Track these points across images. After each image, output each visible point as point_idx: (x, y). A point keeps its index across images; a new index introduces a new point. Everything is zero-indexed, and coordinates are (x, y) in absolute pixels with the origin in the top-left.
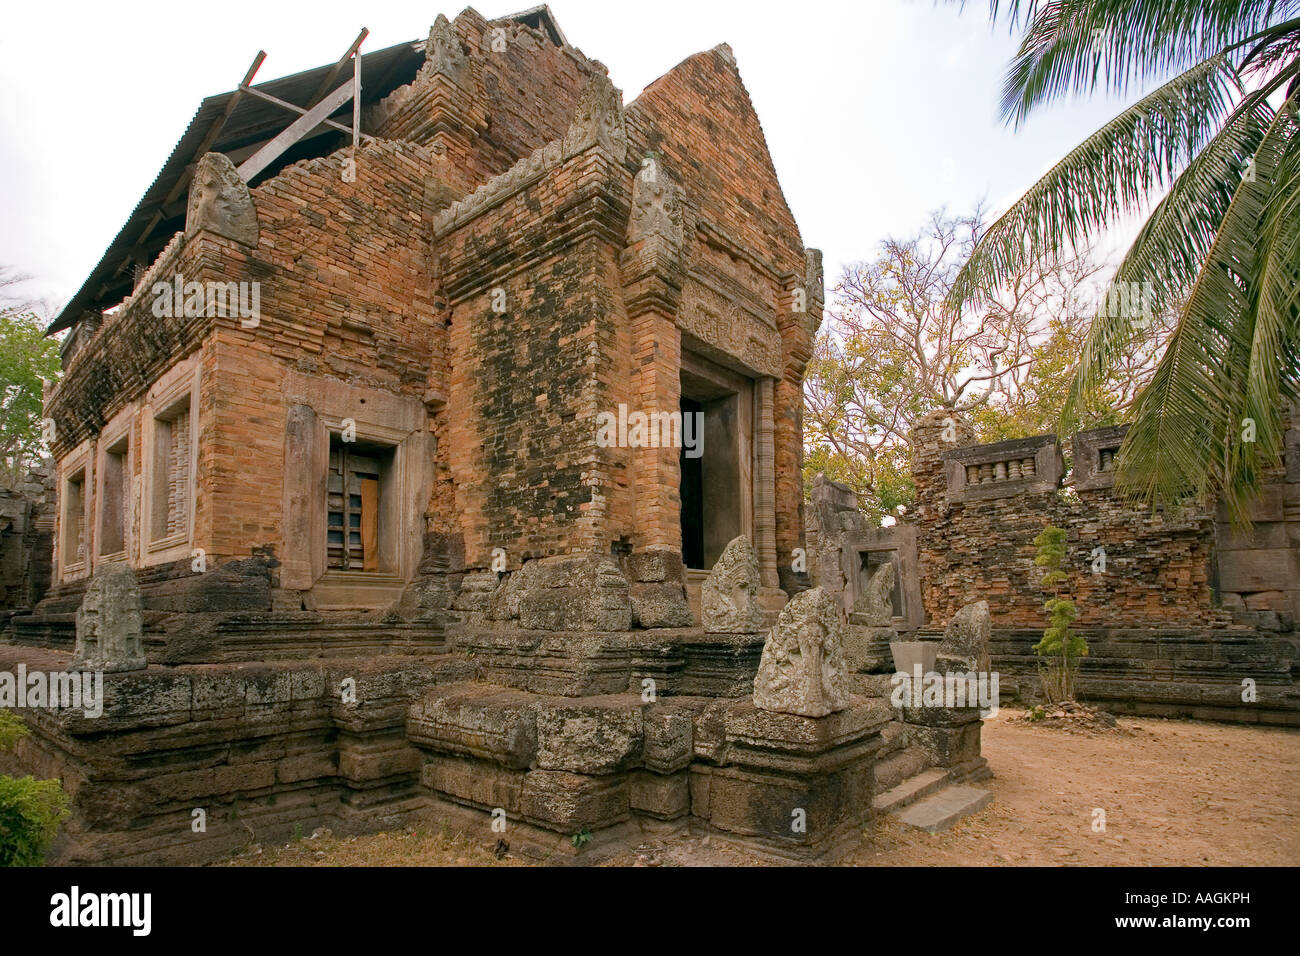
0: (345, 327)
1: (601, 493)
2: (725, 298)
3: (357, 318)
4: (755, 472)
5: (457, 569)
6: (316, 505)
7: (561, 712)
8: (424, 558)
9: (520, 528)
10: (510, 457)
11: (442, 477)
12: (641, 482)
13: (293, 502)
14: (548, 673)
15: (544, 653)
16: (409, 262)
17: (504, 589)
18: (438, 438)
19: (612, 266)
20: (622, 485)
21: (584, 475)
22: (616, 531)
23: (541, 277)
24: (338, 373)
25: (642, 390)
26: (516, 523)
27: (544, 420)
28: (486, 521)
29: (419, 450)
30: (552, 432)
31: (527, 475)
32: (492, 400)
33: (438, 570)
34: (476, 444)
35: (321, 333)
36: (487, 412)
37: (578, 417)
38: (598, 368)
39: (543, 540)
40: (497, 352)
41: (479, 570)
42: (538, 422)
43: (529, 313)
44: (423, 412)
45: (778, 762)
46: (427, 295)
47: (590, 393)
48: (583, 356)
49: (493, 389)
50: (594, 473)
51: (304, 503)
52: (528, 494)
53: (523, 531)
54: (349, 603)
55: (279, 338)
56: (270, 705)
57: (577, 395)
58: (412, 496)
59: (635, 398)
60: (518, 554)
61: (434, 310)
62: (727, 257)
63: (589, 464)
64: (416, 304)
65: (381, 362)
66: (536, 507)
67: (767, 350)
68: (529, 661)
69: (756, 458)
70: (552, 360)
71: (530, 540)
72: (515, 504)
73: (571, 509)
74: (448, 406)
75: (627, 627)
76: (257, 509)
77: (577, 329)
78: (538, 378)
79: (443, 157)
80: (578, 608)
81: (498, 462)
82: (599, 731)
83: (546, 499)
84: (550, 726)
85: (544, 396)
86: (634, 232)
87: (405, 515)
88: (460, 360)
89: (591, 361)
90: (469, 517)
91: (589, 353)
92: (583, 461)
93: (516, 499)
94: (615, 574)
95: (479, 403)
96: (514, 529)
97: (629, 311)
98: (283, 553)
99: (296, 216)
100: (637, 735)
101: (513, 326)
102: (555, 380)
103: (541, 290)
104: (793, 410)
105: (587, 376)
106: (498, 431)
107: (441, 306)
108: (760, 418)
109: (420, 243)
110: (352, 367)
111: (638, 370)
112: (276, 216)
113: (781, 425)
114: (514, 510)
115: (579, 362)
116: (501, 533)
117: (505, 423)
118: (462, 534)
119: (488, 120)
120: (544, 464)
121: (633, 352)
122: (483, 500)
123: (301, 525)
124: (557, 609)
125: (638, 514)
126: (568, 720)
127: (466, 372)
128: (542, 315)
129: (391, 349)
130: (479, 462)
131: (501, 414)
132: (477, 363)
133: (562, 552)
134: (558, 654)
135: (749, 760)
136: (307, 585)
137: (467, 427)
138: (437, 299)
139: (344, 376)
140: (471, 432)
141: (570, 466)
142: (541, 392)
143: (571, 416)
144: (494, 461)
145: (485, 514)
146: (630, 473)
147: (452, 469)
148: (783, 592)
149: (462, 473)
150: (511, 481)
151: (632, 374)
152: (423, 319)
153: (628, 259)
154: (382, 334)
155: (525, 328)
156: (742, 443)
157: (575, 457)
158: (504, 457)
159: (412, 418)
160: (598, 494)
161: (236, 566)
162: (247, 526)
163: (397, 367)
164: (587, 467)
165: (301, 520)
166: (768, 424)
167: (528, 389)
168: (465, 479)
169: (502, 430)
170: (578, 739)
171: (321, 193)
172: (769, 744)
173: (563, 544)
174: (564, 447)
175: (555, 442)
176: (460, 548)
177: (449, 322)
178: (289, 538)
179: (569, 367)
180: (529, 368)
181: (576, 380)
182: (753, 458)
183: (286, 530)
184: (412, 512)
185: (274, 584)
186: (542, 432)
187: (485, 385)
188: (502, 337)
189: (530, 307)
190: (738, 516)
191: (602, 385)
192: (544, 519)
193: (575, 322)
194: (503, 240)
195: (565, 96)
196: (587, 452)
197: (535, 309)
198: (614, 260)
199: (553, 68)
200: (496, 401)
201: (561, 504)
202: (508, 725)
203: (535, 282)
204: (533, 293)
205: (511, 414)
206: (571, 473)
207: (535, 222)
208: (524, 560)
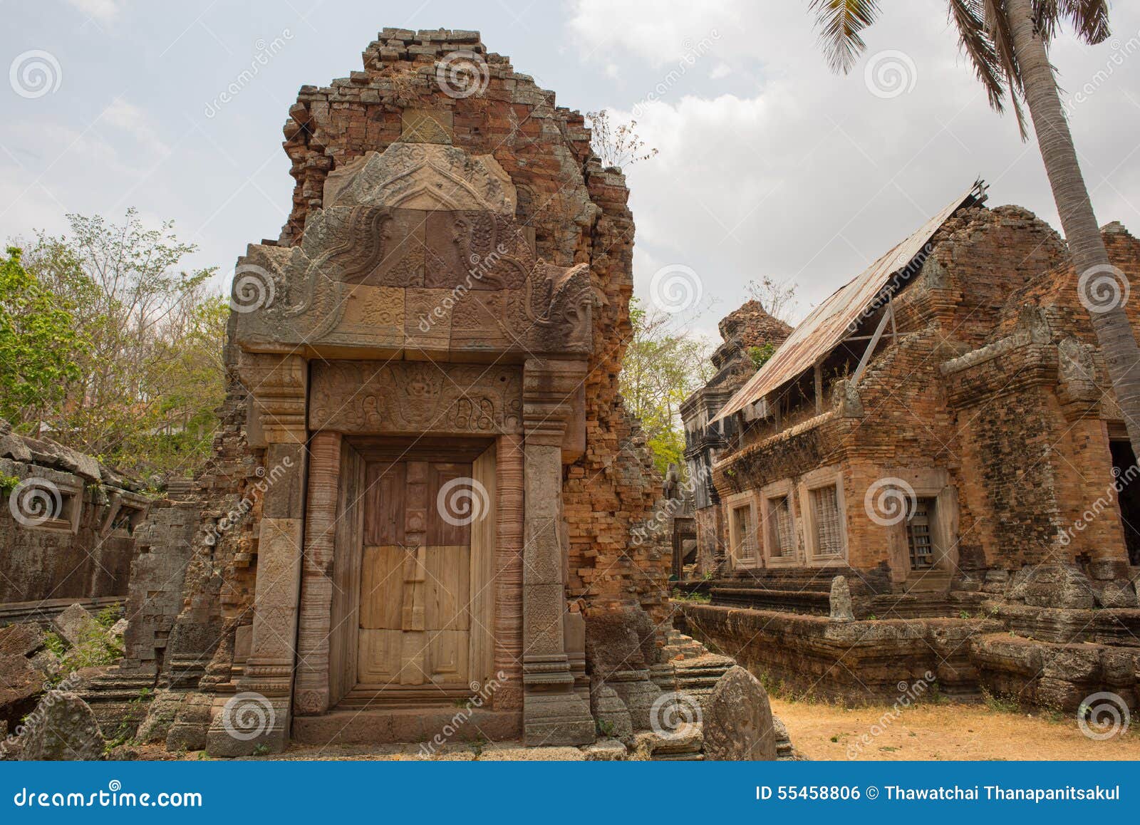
0: (905, 440)
3: (909, 435)
5: (981, 567)
6: (902, 536)
7: (1053, 650)
8: (960, 561)
9: (1018, 546)
10: (1005, 504)
11: (964, 512)
13: (892, 537)
14: (1045, 631)
15: (1041, 619)
16: (931, 395)
18: (958, 489)
19: (1051, 396)
21: (1051, 519)
22: (1078, 550)
23: (1009, 403)
24: (902, 465)
25: (1083, 464)
26: (1014, 543)
27: (1023, 485)
28: (996, 540)
29: (949, 498)
30: (1029, 492)
31: (1017, 516)
32: (989, 469)
33: (970, 568)
34: (982, 494)
35: (893, 448)
36: (988, 477)
37: (1043, 486)
38: (1051, 458)
39: (1032, 554)
40: (988, 442)
41: (996, 569)
42: (1020, 486)
43: (1005, 423)
44: (948, 474)
46: (942, 409)
47: (1049, 473)
48: (1041, 451)
49: (989, 463)
50: (1057, 518)
51: (897, 537)
52: (1019, 527)
53: (1019, 548)
54: (924, 588)
55: (876, 455)
56: (906, 640)
57: (1040, 473)
58: (948, 524)
59: (1079, 469)
60: (1019, 561)
61: (946, 416)
63: (1053, 513)
64: (937, 416)
65: (923, 453)
66: (1025, 536)
68: (1033, 624)
70: (1023, 451)
71: (1025, 554)
72: (1012, 532)
73: (1047, 538)
74: (962, 470)
75: (1091, 607)
76: (877, 542)
77: (1035, 435)
78: (1016, 460)
79: (941, 330)
80: (1058, 596)
81: (999, 506)
82: (1074, 659)
83: (1031, 531)
84: (1048, 656)
85: (1021, 472)
86: (1062, 376)
87: (946, 536)
88: (965, 443)
89: (1046, 454)
90: (985, 537)
91: (1044, 450)
92: (1050, 511)
93: (1012, 529)
94: (1080, 576)
95: (981, 470)
96: (1014, 546)
97: (1067, 419)
98: (891, 564)
99: (877, 395)
100: (1096, 663)
101: (997, 428)
102: (1026, 463)
103: (1011, 410)
105: (1045, 463)
106: (997, 488)
107: (950, 413)
109: (935, 381)
110: (909, 460)
111: (1078, 452)
112: (869, 398)
114: (1012, 536)
115: (1039, 454)
116: (1006, 548)
117: (999, 484)
118: (982, 546)
119: (962, 296)
120: (1027, 510)
121: (1072, 441)
122: (991, 527)
123: (897, 548)
124: (1045, 596)
125: (1091, 538)
126: (1057, 654)
127: (971, 451)
128: (1013, 424)
129: (927, 445)
130: (986, 505)
131: (996, 478)
132: (977, 446)
133: (1045, 562)
136: (904, 580)
137: (976, 483)
138: (948, 409)
139: (906, 465)
140: (979, 486)
141: (1042, 513)
142: (1019, 468)
143: (1038, 485)
144: (996, 506)
145: (995, 536)
147: (970, 507)
149: (977, 510)
150: (1008, 518)
151: (1074, 454)
152: (942, 424)
153: (1061, 391)
154: (922, 439)
155: (1004, 430)
157: (1045, 508)
158: (1001, 504)
159: (943, 480)
161: (872, 572)
162: (875, 552)
163: (932, 453)
164: (1053, 515)
165: (897, 546)
167: (1011, 466)
168: (979, 514)
169: (998, 488)
170: (1064, 663)
171: (886, 379)
173: (1045, 557)
174: (1037, 502)
175: (1031, 498)
176: (981, 555)
177: (956, 420)
178: (892, 556)
179: (1034, 456)
180: (1010, 454)
181: (1039, 464)
183: (890, 552)
184: (949, 534)
185: (890, 580)
186: (1023, 492)
187: (984, 460)
188: (991, 434)
189: (1005, 419)
191: (1055, 467)
192: (1031, 542)
193: (1034, 431)
194: (985, 383)
195: (1007, 251)
196: (1052, 506)
197: (1009, 420)
198: (1052, 392)
199: (996, 239)
200: (992, 470)
201: (1040, 535)
202: (1026, 654)
203: (1007, 405)
204: (1005, 410)
205: (1002, 479)
206: (1043, 517)
207: (1002, 376)
208: (1023, 565)
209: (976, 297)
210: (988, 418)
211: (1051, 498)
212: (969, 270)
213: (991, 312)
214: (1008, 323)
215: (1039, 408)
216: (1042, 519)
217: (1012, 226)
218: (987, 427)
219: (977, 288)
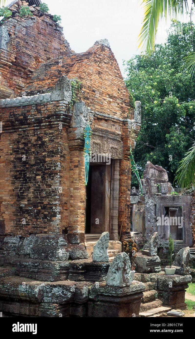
1: (60, 214)
2: (102, 136)
4: (111, 195)
5: (1, 234)
7: (51, 286)
9: (29, 222)
10: (25, 196)
12: (72, 209)
14: (43, 274)
15: (42, 267)
17: (22, 243)
19: (65, 134)
20: (66, 210)
21: (54, 208)
22: (64, 226)
23: (39, 134)
25: (74, 177)
26: (27, 220)
27: (39, 185)
28: (14, 218)
30: (42, 190)
31: (31, 204)
32: (18, 173)
34: (11, 188)
36: (16, 178)
37: (52, 187)
38: (60, 171)
39: (38, 228)
40: (20, 156)
41: (11, 235)
42: (37, 185)
43: (34, 146)
45: (112, 300)
47: (57, 180)
48: (55, 166)
49: (19, 169)
50: (57, 207)
52: (32, 211)
53: (30, 223)
57: (52, 179)
59: (71, 179)
60: (28, 231)
62: (104, 121)
63: (56, 204)
66: (35, 216)
67: (117, 150)
68: (36, 270)
69: (112, 190)
70: (43, 165)
71: (33, 227)
72: (27, 213)
73: (49, 218)
75: (67, 259)
77: (53, 156)
78: (37, 169)
80: (52, 253)
81: (20, 197)
82: (62, 291)
83: (40, 214)
84: (48, 290)
85: (40, 177)
86: (73, 123)
89: (58, 169)
90: (7, 215)
91: (57, 166)
92: (54, 203)
94: (64, 241)
95: (12, 173)
97: (70, 149)
100: (74, 292)
101: (28, 148)
102: (44, 172)
103: (40, 138)
104: (126, 171)
105: (56, 173)
106: (20, 186)
108: (114, 175)
111: (72, 169)
113: (122, 177)
115: (53, 168)
116: (21, 223)
117: (23, 183)
118: (4, 221)
119: (16, 58)
120: (39, 201)
121: (71, 162)
122: (13, 209)
124: (44, 253)
125: (71, 219)
126: (53, 288)
127: (7, 160)
128: (40, 147)
130: (12, 195)
131: (22, 179)
132: (12, 157)
133: (45, 233)
134: (47, 268)
135: (104, 299)
137: (7, 181)
140: (9, 183)
141: (49, 204)
142: (39, 175)
143: (50, 186)
145: (14, 215)
146: (68, 205)
148: (120, 242)
149: (4, 198)
150: (26, 205)
151: (70, 170)
153: (71, 132)
155: (33, 150)
156: (107, 184)
157: (51, 201)
158: (23, 196)
160: (58, 214)
164: (56, 205)
166: (117, 176)
167: (33, 173)
168: (5, 200)
169: (22, 185)
170: (57, 294)
172: (109, 294)
173: (46, 230)
174: (47, 197)
175: (44, 194)
176: (3, 226)
179: (50, 169)
180: (34, 165)
181: (52, 174)
182: (111, 190)
186: (39, 190)
187: (15, 167)
188: (23, 151)
189: (35, 143)
190: (104, 213)
191: (61, 177)
192: (39, 220)
193: (52, 153)
194: (26, 118)
195: (42, 37)
196: (55, 200)
197: (37, 144)
198: (66, 132)
199: (38, 28)
200: (20, 174)
201: (45, 217)
202: (37, 290)
203: (37, 135)
204: (36, 138)
205: (26, 180)
206: (48, 206)
207: (39, 116)
208: (30, 234)
209: (23, 62)
210: (23, 141)
211: (56, 195)
212: (22, 43)
213: (28, 73)
214: (38, 82)
215: (59, 140)
216: (49, 207)
217: (47, 22)
218: (21, 146)
219: (24, 56)
